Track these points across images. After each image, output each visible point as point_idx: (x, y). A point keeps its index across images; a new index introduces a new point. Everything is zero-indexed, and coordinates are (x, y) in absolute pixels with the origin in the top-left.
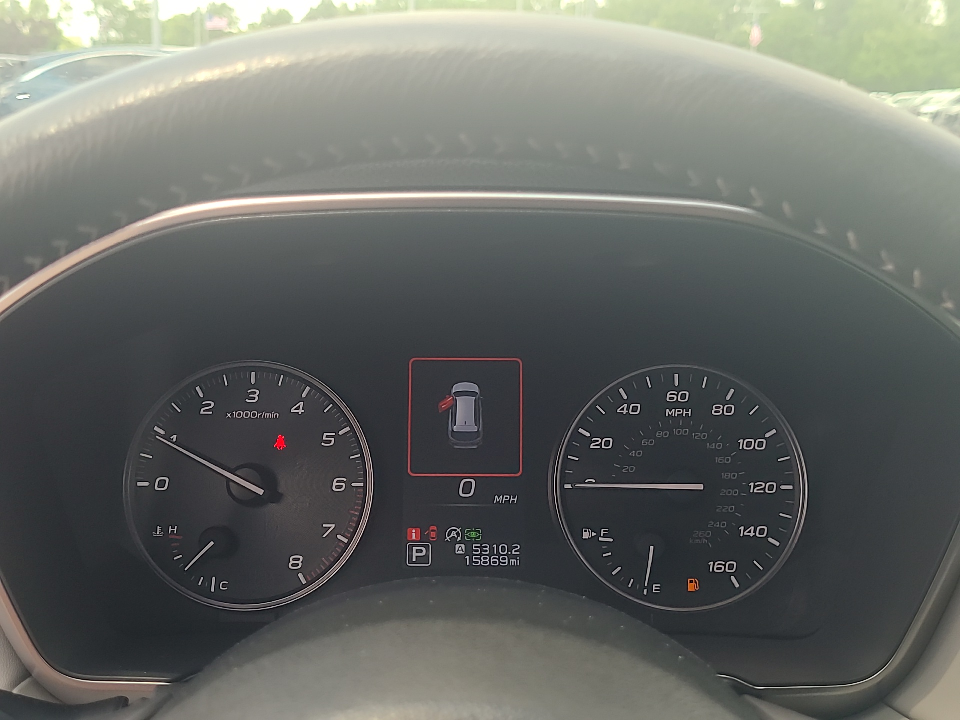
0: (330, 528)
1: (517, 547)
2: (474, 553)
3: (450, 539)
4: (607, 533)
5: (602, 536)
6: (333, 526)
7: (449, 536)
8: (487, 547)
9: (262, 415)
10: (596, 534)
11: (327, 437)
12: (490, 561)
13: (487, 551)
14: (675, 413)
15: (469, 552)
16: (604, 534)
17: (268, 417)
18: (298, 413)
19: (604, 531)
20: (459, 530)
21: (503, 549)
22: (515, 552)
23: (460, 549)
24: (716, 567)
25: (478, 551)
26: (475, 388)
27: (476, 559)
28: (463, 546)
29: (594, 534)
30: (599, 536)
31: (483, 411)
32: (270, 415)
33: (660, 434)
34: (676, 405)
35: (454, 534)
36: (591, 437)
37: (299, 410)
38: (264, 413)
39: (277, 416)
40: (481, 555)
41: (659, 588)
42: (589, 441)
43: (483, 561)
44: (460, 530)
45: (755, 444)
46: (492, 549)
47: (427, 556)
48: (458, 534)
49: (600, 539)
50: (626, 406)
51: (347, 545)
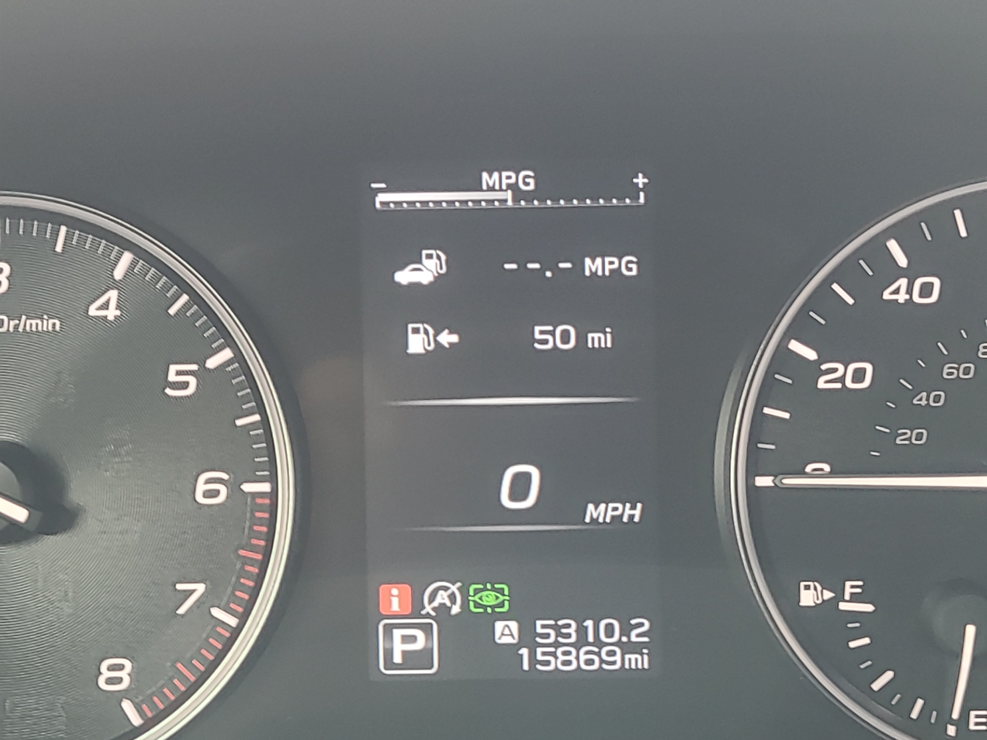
0: (192, 591)
1: (642, 625)
2: (539, 640)
3: (434, 609)
4: (859, 590)
5: (847, 597)
6: (200, 588)
7: (430, 602)
8: (569, 626)
9: (18, 325)
10: (832, 595)
11: (179, 373)
12: (577, 658)
13: (569, 636)
15: (528, 637)
16: (852, 594)
17: (34, 329)
18: (106, 317)
19: (853, 587)
20: (454, 588)
21: (610, 631)
22: (638, 635)
25: (547, 636)
27: (544, 654)
28: (514, 625)
29: (828, 595)
30: (840, 597)
32: (37, 324)
35: (442, 598)
36: (820, 362)
37: (107, 309)
38: (24, 317)
39: (54, 325)
40: (557, 645)
41: (984, 720)
42: (814, 369)
43: (562, 658)
44: (459, 589)
46: (582, 631)
47: (428, 651)
48: (452, 597)
49: (843, 606)
50: (903, 282)
51: (236, 632)
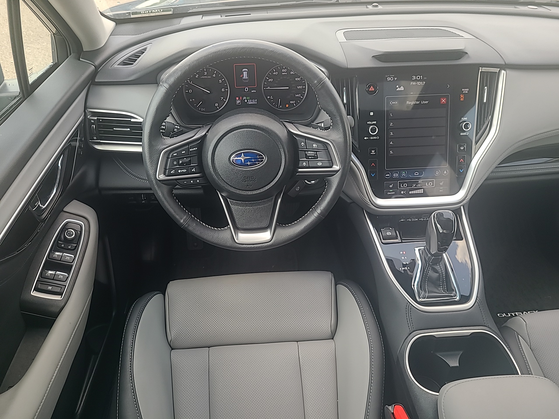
1: (256, 100)
4: (272, 97)
6: (223, 98)
8: (251, 100)
9: (207, 77)
11: (220, 81)
14: (284, 74)
15: (248, 101)
18: (214, 76)
21: (254, 101)
23: (246, 101)
24: (291, 102)
26: (247, 70)
29: (270, 97)
31: (248, 75)
32: (209, 77)
33: (281, 78)
34: (284, 72)
35: (245, 98)
36: (269, 79)
40: (250, 102)
45: (298, 79)
47: (240, 103)
50: (275, 73)
51: (226, 101)
